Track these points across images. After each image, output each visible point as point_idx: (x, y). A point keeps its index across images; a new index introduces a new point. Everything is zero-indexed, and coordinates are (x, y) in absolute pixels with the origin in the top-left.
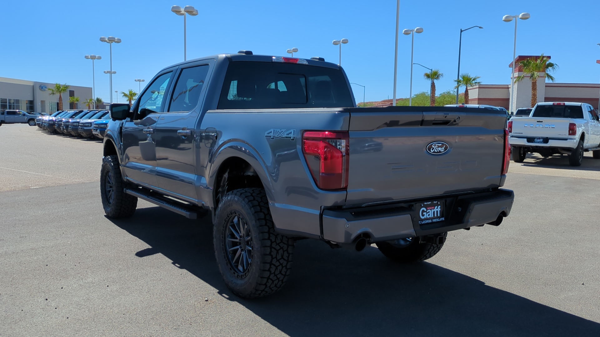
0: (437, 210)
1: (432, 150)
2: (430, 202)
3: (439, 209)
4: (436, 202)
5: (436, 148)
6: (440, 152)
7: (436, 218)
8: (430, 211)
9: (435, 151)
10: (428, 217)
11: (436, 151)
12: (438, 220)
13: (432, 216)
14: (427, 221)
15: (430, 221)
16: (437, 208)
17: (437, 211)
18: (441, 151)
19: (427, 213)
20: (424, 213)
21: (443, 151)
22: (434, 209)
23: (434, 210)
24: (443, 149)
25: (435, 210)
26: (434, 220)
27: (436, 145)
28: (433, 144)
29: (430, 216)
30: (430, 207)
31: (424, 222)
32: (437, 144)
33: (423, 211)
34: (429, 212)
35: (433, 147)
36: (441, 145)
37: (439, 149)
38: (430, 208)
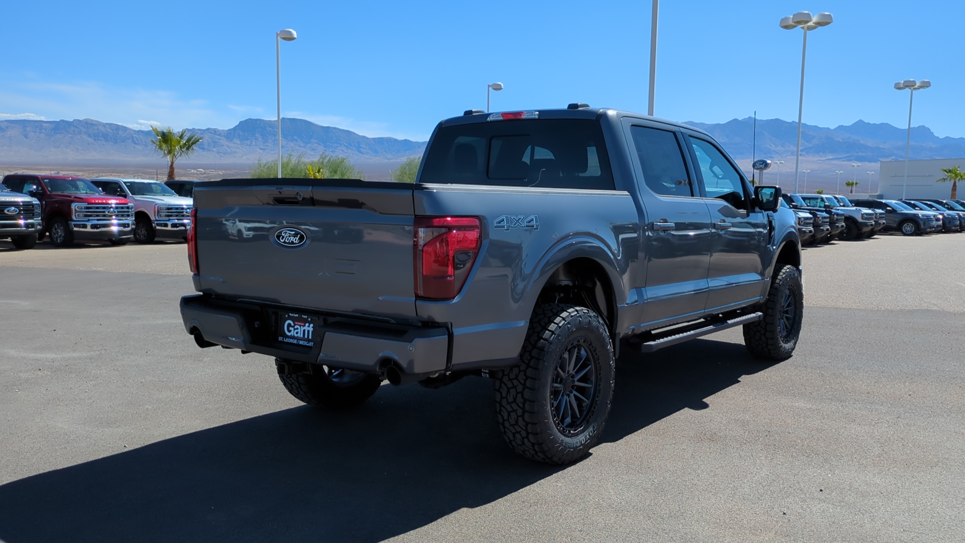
0: (309, 329)
1: (282, 239)
2: (297, 315)
3: (311, 329)
4: (306, 317)
5: (287, 237)
6: (292, 243)
7: (304, 341)
8: (299, 327)
9: (286, 240)
10: (296, 335)
11: (288, 242)
12: (305, 343)
13: (302, 336)
14: (291, 341)
15: (295, 342)
16: (309, 326)
17: (308, 331)
18: (295, 242)
19: (295, 329)
20: (291, 328)
21: (297, 242)
22: (305, 326)
23: (304, 328)
24: (297, 239)
25: (306, 328)
26: (301, 343)
27: (286, 232)
28: (283, 231)
29: (299, 335)
30: (300, 322)
31: (287, 340)
32: (288, 232)
33: (289, 325)
34: (297, 329)
35: (283, 235)
36: (294, 233)
37: (292, 239)
38: (299, 324)
